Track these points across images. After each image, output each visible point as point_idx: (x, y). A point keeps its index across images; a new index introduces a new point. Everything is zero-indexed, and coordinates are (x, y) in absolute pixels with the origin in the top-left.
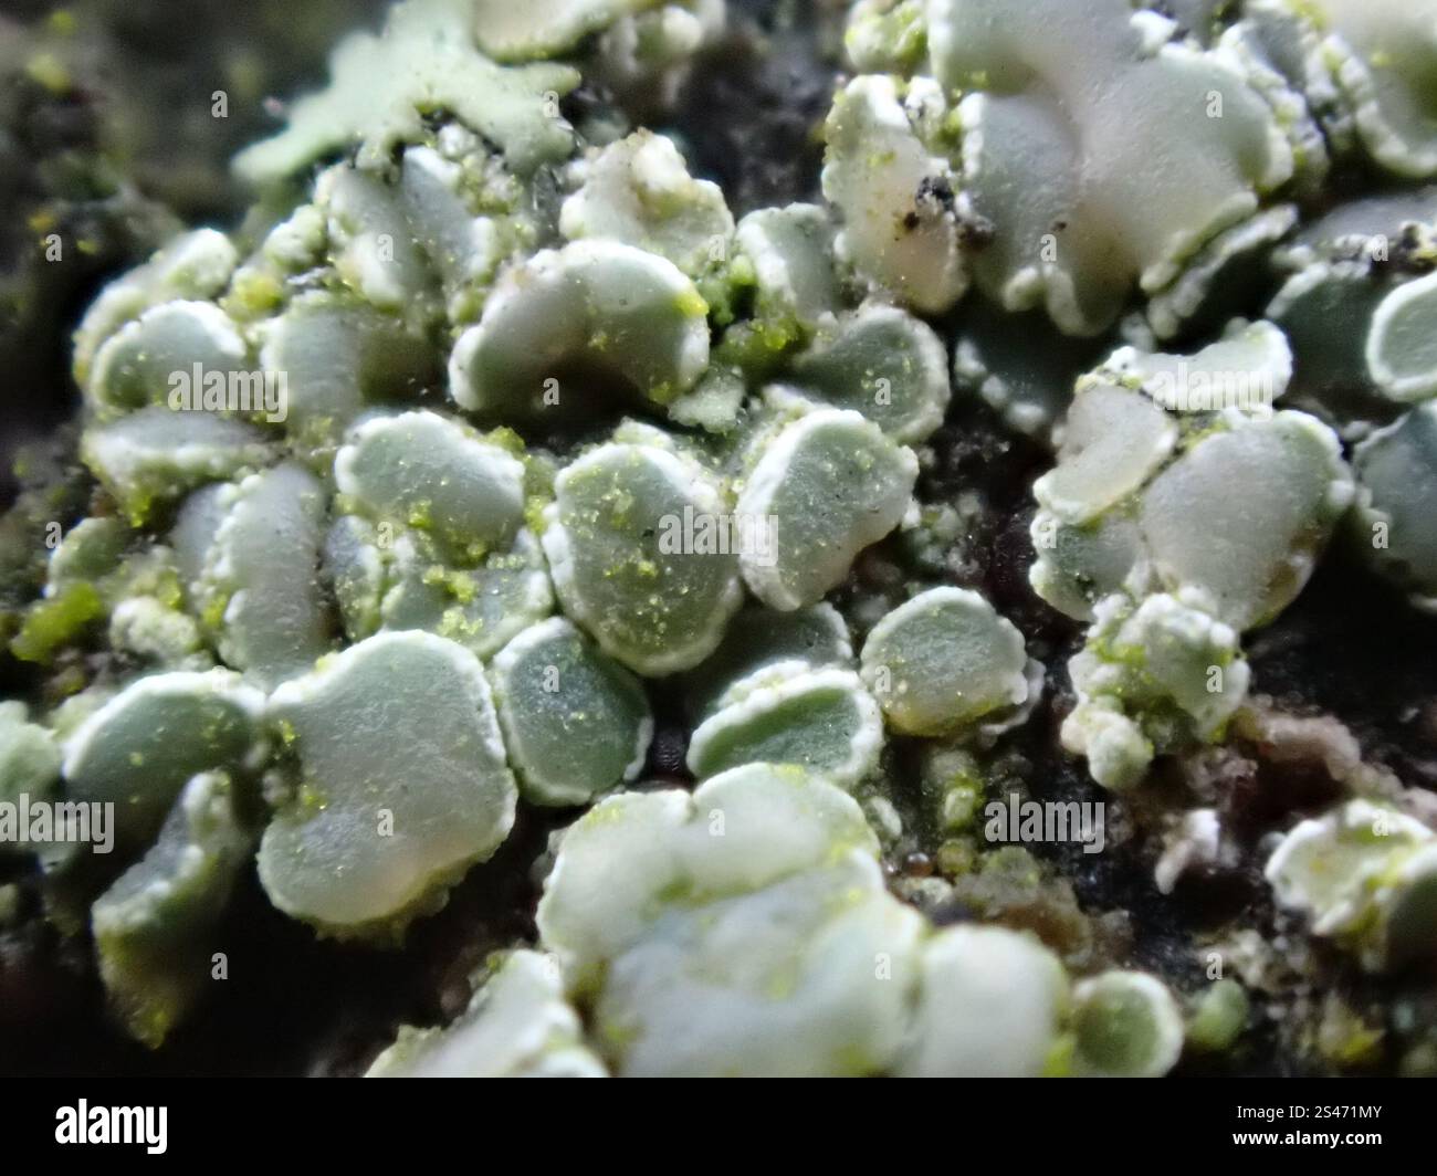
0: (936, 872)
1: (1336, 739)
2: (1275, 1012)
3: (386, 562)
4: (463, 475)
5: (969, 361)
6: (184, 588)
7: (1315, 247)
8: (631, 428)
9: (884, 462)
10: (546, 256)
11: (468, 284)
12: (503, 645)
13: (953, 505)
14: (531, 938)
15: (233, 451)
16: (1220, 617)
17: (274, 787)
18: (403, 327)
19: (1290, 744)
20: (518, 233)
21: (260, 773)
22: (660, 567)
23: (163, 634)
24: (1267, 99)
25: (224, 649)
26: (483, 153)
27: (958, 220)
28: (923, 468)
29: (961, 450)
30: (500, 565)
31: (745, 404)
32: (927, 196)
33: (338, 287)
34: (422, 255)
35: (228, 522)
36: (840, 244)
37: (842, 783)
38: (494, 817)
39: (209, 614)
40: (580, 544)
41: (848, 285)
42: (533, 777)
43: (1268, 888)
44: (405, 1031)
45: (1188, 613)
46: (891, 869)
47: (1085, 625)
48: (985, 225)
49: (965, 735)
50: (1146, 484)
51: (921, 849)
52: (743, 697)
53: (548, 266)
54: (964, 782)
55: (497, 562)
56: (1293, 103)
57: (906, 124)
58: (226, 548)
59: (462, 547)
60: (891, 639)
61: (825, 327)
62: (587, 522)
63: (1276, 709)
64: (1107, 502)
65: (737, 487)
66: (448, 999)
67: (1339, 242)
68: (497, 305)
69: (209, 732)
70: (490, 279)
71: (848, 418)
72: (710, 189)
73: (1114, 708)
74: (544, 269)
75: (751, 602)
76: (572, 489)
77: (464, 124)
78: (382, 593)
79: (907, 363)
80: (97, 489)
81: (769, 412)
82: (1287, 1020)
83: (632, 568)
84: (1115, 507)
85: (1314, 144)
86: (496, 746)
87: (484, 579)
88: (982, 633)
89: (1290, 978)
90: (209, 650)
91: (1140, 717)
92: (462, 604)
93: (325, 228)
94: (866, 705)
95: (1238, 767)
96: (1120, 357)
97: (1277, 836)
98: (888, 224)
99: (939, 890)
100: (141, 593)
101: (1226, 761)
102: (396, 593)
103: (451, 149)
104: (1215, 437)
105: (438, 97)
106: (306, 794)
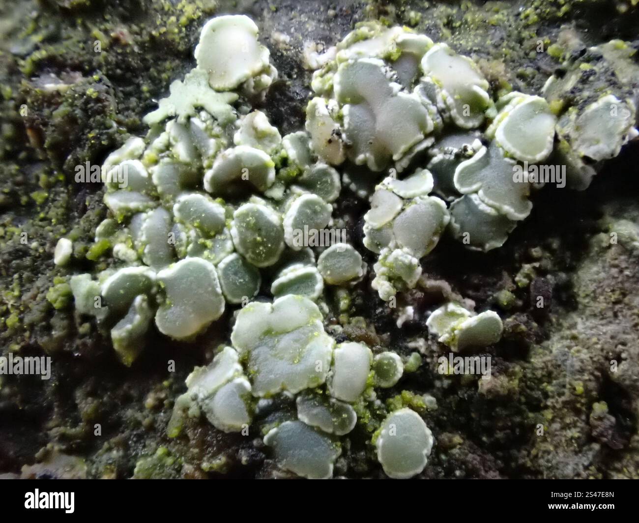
0: (338, 323)
1: (445, 285)
2: (428, 360)
3: (188, 237)
4: (209, 213)
5: (346, 179)
6: (133, 242)
7: (440, 149)
8: (254, 198)
9: (323, 208)
10: (230, 150)
11: (208, 158)
12: (220, 261)
13: (342, 218)
14: (229, 343)
15: (145, 204)
16: (414, 256)
17: (159, 299)
18: (191, 168)
19: (433, 287)
20: (222, 144)
21: (155, 295)
22: (263, 239)
23: (128, 255)
24: (427, 108)
25: (144, 260)
26: (212, 120)
27: (343, 141)
28: (334, 209)
29: (344, 203)
30: (219, 238)
31: (285, 191)
32: (334, 135)
33: (172, 157)
34: (196, 149)
35: (145, 225)
36: (311, 145)
37: (312, 299)
38: (218, 309)
39: (140, 251)
40: (240, 233)
41: (313, 156)
42: (229, 298)
43: (427, 327)
44: (196, 368)
45: (405, 255)
46: (326, 323)
47: (379, 255)
48: (350, 143)
49: (345, 285)
50: (394, 218)
51: (334, 317)
52: (286, 274)
53: (231, 153)
54: (346, 298)
55: (219, 237)
56: (434, 109)
57: (328, 114)
58: (144, 232)
59: (209, 232)
60: (326, 258)
61: (306, 170)
62: (243, 227)
63: (429, 278)
64: (384, 224)
65: (283, 216)
66: (208, 356)
67: (446, 149)
68: (217, 164)
69: (141, 284)
70: (215, 156)
71: (313, 197)
72: (275, 129)
73: (386, 280)
74: (229, 154)
75: (287, 248)
76: (238, 217)
77: (206, 111)
78: (187, 246)
79: (329, 180)
80: (108, 211)
81: (292, 193)
82: (431, 363)
83: (255, 239)
84: (386, 224)
85: (439, 120)
86: (219, 290)
87: (214, 242)
88: (350, 257)
89: (432, 352)
90: (140, 260)
91: (393, 281)
92: (209, 249)
93: (169, 140)
94: (319, 277)
95: (419, 295)
96: (387, 180)
97: (429, 312)
98: (324, 142)
99: (339, 329)
100: (122, 242)
101: (416, 293)
102: (191, 246)
103: (203, 119)
104: (413, 206)
105: (200, 103)
106: (168, 302)
